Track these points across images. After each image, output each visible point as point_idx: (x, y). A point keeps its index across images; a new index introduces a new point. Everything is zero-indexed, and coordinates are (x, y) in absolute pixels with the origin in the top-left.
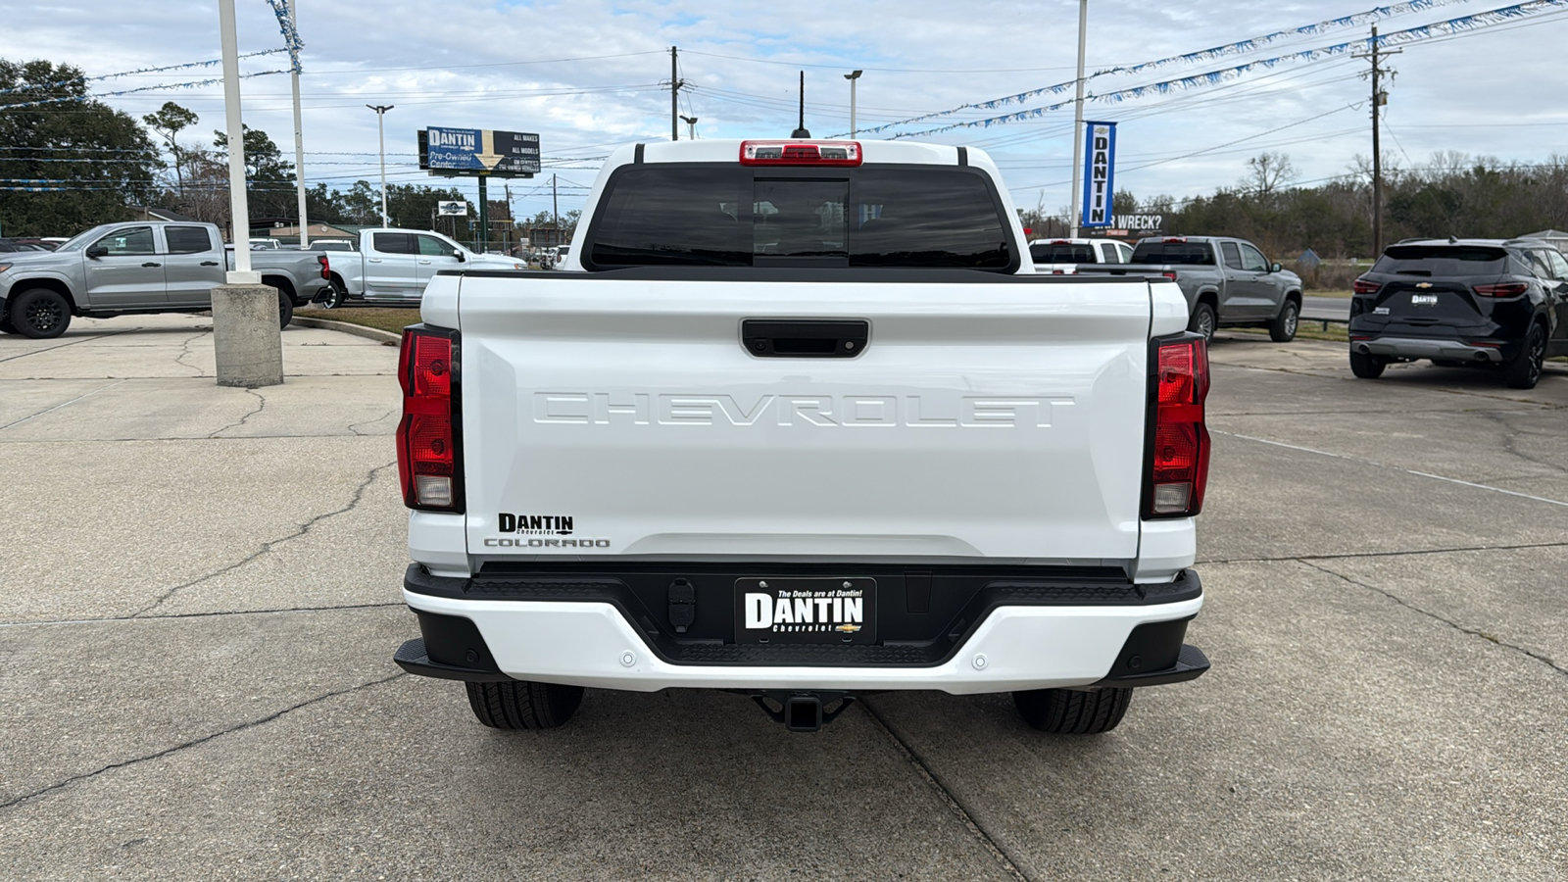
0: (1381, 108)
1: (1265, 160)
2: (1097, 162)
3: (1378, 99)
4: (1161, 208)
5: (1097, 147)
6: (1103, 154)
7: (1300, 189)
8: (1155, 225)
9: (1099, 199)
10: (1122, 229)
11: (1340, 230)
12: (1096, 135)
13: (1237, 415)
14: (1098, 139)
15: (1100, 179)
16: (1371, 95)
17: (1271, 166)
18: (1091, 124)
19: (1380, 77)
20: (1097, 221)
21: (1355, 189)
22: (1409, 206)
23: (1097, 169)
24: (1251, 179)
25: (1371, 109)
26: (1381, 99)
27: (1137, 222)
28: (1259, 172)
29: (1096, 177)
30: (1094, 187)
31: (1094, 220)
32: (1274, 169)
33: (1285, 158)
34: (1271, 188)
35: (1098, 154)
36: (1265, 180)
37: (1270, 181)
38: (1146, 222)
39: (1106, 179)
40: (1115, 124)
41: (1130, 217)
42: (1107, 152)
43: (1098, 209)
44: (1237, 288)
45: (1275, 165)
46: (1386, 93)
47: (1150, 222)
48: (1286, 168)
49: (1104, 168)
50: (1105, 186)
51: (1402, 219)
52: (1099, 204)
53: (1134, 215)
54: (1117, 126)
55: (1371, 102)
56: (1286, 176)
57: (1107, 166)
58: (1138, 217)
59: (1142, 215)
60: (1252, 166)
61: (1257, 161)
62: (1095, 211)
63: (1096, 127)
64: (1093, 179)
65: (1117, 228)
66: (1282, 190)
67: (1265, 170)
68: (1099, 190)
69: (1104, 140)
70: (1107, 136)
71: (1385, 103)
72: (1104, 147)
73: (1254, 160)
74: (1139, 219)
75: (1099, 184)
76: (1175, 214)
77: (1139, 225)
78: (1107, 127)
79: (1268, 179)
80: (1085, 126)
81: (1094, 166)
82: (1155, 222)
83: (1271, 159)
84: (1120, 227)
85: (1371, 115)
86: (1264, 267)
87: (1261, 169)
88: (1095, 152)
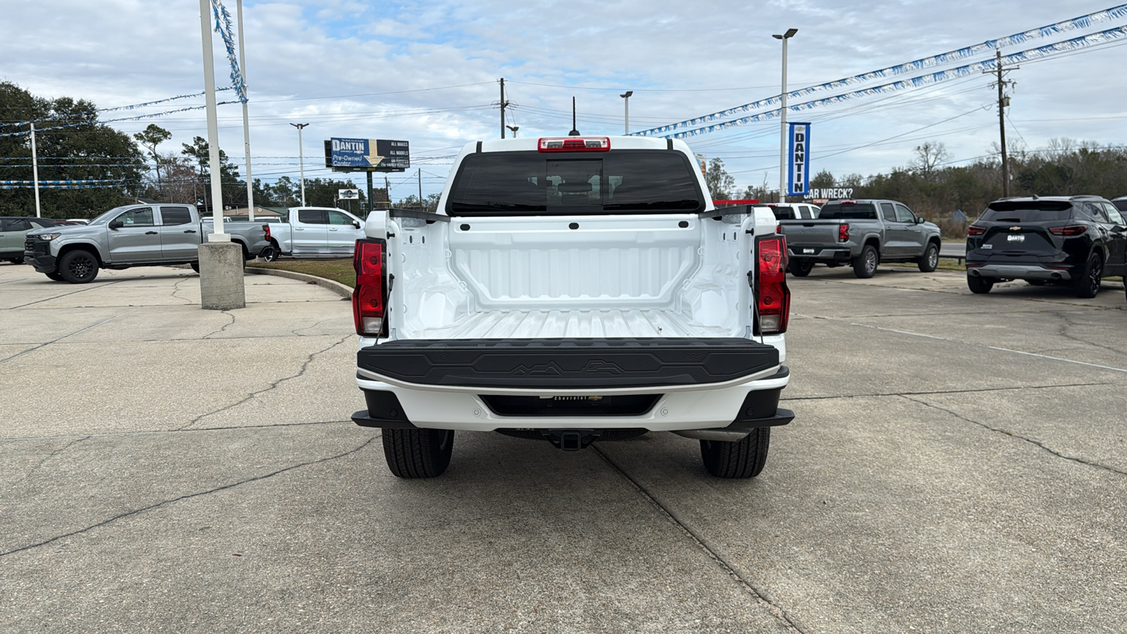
0: (1005, 109)
1: (927, 147)
2: (797, 150)
3: (1003, 102)
4: (852, 183)
5: (797, 140)
6: (801, 145)
7: (954, 167)
8: (848, 195)
9: (799, 176)
10: (824, 198)
11: (983, 197)
12: (796, 132)
13: (883, 316)
14: (797, 135)
15: (799, 162)
16: (998, 99)
17: (932, 151)
18: (792, 124)
19: (1004, 86)
20: (798, 192)
21: (994, 166)
22: (1033, 178)
23: (797, 155)
24: (917, 161)
25: (998, 109)
26: (1005, 103)
27: (835, 193)
28: (923, 156)
29: (797, 161)
30: (795, 168)
31: (796, 190)
32: (933, 154)
33: (941, 146)
34: (932, 167)
35: (798, 145)
36: (927, 162)
37: (931, 162)
38: (841, 193)
39: (804, 163)
40: (809, 124)
41: (830, 190)
42: (804, 143)
43: (799, 183)
44: (892, 234)
45: (934, 151)
46: (1008, 98)
47: (845, 193)
48: (943, 152)
49: (802, 155)
50: (803, 167)
52: (799, 179)
53: (833, 188)
54: (811, 126)
55: (998, 105)
56: (943, 158)
57: (804, 153)
58: (835, 190)
59: (838, 188)
60: (918, 152)
61: (921, 148)
62: (796, 185)
63: (796, 126)
64: (795, 163)
65: (820, 198)
66: (940, 167)
67: (927, 155)
68: (799, 169)
69: (802, 135)
70: (804, 132)
71: (1008, 105)
72: (802, 140)
73: (919, 148)
74: (837, 191)
75: (799, 166)
76: (863, 187)
77: (837, 195)
78: (804, 126)
79: (929, 161)
80: (788, 125)
81: (795, 153)
82: (848, 193)
83: (932, 147)
84: (823, 197)
85: (999, 113)
86: (913, 221)
87: (924, 153)
88: (795, 144)
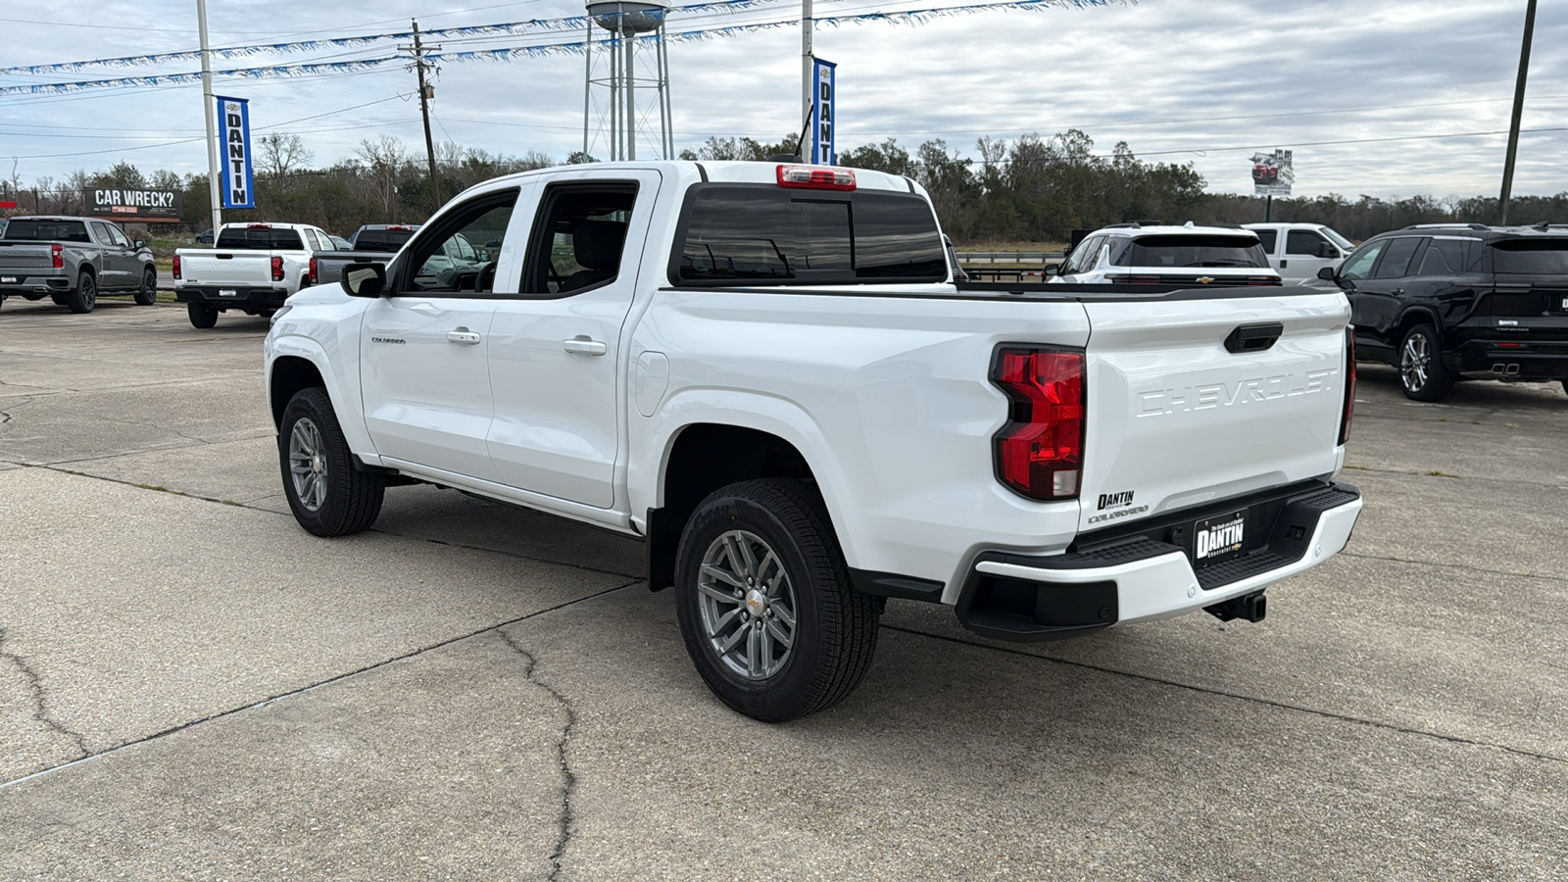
0: (428, 101)
1: (276, 140)
2: (232, 140)
3: (425, 92)
4: (167, 184)
5: (231, 124)
6: (237, 132)
7: (305, 170)
8: (168, 204)
9: (238, 179)
10: (130, 206)
11: (358, 214)
12: (228, 111)
14: (230, 116)
15: (237, 158)
16: (419, 88)
17: (282, 146)
18: (221, 99)
19: (426, 71)
20: (239, 203)
21: (358, 173)
23: (233, 147)
24: (264, 159)
25: (420, 101)
26: (428, 92)
27: (146, 199)
28: (271, 152)
29: (233, 156)
30: (232, 166)
31: (236, 201)
32: (286, 150)
33: (296, 140)
34: (286, 168)
35: (232, 132)
36: (278, 160)
37: (283, 161)
38: (156, 199)
39: (243, 159)
40: (246, 101)
41: (137, 193)
42: (241, 129)
43: (239, 190)
45: (287, 146)
46: (432, 88)
47: (162, 199)
48: (299, 149)
49: (240, 147)
50: (243, 166)
51: (414, 204)
52: (239, 185)
53: (143, 191)
54: (248, 104)
55: (419, 95)
56: (299, 158)
57: (242, 144)
58: (146, 193)
59: (151, 192)
60: (263, 146)
61: (268, 141)
62: (236, 192)
63: (227, 103)
64: (230, 158)
65: (123, 204)
66: (294, 168)
67: (277, 151)
68: (238, 170)
69: (237, 117)
70: (239, 113)
71: (432, 96)
72: (238, 125)
73: (265, 140)
74: (149, 196)
75: (237, 164)
76: (187, 192)
77: (149, 202)
78: (239, 104)
79: (281, 159)
80: (215, 101)
81: (229, 144)
82: (167, 199)
83: (283, 140)
84: (127, 203)
85: (421, 107)
87: (273, 148)
88: (229, 129)
